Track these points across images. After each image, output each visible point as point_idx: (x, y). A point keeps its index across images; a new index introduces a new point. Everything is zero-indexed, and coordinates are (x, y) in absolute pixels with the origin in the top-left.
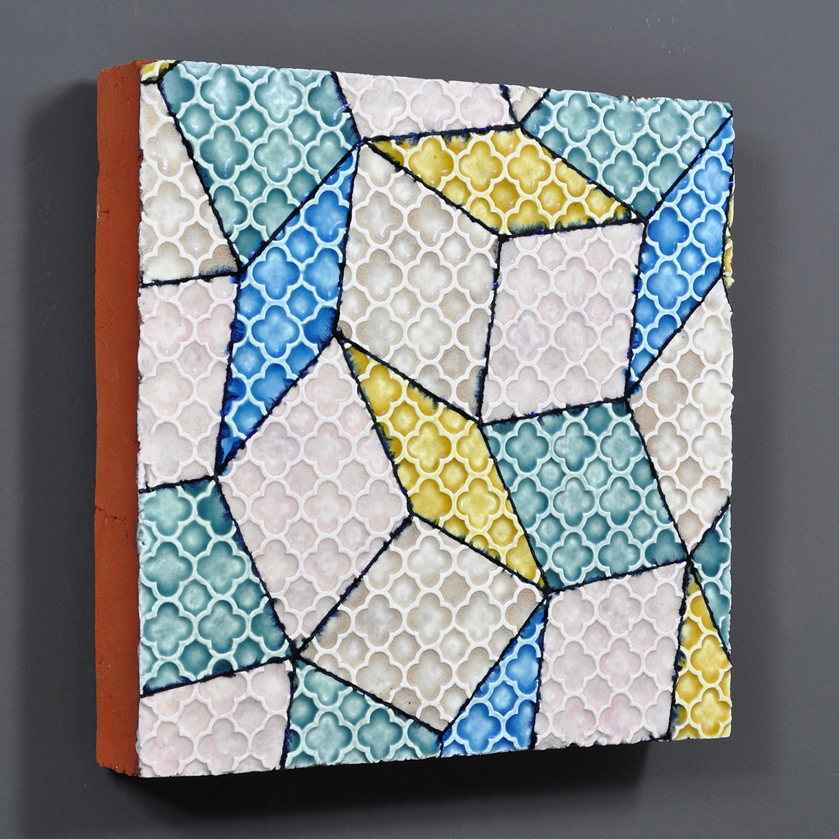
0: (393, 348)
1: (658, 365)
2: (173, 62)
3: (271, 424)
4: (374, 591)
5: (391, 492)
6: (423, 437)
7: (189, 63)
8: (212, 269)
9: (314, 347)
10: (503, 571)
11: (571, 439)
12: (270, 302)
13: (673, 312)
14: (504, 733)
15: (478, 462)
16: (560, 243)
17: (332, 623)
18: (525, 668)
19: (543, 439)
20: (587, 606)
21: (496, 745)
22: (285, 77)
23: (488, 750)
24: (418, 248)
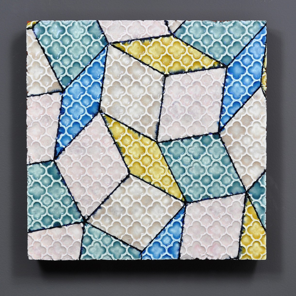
0: (121, 116)
1: (233, 120)
2: (37, 21)
3: (75, 142)
4: (114, 201)
5: (121, 166)
6: (134, 147)
7: (43, 21)
8: (52, 90)
9: (91, 116)
10: (167, 195)
11: (195, 148)
12: (74, 101)
13: (239, 100)
14: (167, 253)
15: (157, 156)
16: (190, 76)
17: (99, 211)
18: (177, 230)
19: (183, 148)
20: (203, 209)
21: (163, 257)
22: (79, 23)
23: (161, 258)
24: (132, 80)
